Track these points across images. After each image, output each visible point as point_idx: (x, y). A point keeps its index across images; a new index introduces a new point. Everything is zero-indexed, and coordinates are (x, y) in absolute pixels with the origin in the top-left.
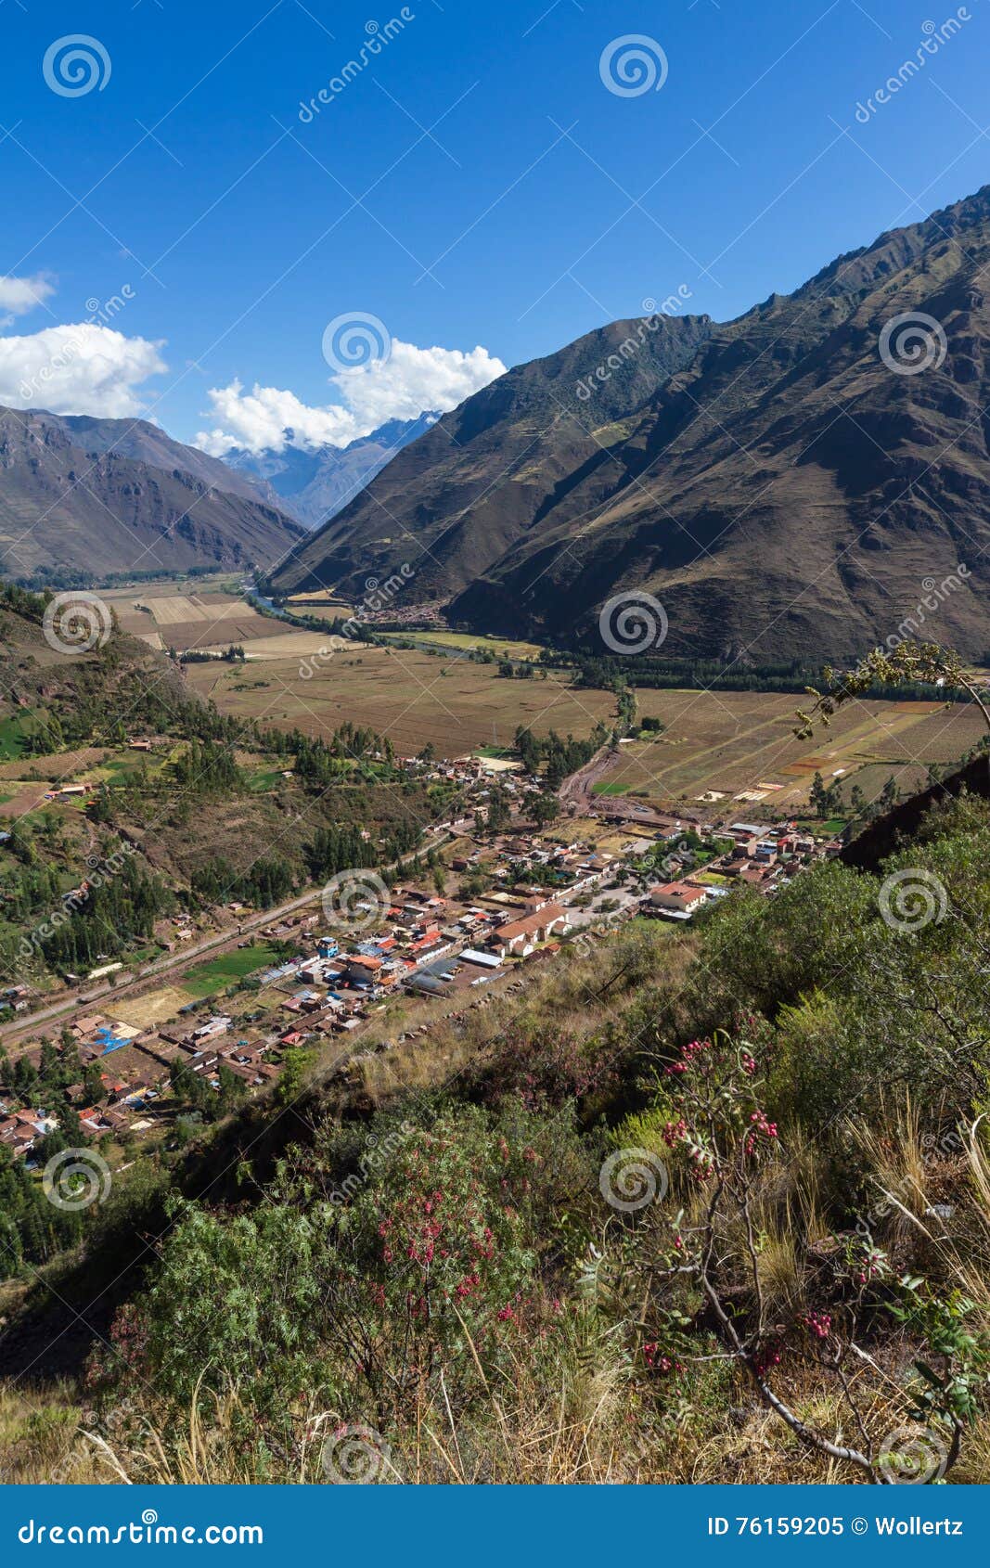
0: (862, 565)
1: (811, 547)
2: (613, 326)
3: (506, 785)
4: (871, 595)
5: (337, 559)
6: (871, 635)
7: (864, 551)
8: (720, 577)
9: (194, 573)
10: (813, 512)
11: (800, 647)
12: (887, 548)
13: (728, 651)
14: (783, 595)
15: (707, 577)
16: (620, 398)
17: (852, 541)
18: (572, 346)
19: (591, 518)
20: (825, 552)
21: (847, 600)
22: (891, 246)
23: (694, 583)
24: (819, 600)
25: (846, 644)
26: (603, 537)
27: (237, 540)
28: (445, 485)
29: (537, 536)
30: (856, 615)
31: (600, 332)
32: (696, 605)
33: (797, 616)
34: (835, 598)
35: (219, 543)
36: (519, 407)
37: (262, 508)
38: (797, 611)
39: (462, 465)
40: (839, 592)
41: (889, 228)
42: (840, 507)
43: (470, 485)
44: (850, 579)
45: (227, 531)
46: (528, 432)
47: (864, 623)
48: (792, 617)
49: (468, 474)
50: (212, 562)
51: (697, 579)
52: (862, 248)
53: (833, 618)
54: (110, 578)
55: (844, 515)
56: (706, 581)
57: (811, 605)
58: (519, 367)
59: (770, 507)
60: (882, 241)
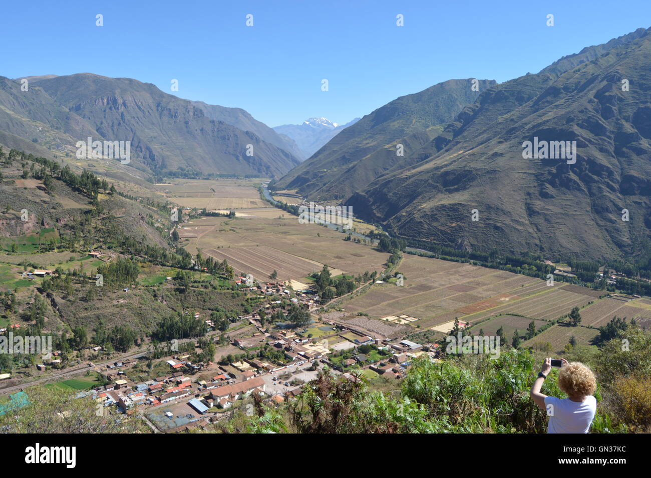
0: (538, 204)
1: (512, 192)
2: (448, 82)
3: (293, 299)
4: (541, 221)
5: (303, 176)
6: (537, 242)
7: (540, 198)
8: (463, 203)
9: (247, 177)
10: (517, 175)
11: (498, 243)
12: (554, 198)
13: (460, 241)
14: (493, 216)
15: (457, 202)
16: (446, 115)
17: (535, 191)
18: (428, 89)
19: (414, 168)
20: (520, 197)
21: (527, 222)
22: (588, 54)
23: (450, 204)
24: (512, 220)
25: (522, 245)
26: (415, 178)
27: (269, 164)
28: (357, 147)
29: (388, 174)
30: (531, 230)
31: (441, 84)
32: (449, 216)
33: (499, 227)
34: (520, 220)
35: (261, 165)
36: (399, 115)
37: (283, 151)
38: (499, 225)
39: (366, 139)
40: (524, 218)
41: (588, 46)
42: (531, 174)
43: (368, 148)
44: (531, 212)
45: (265, 159)
46: (399, 127)
47: (535, 235)
48: (496, 228)
49: (368, 143)
50: (255, 173)
51: (452, 202)
52: (574, 54)
53: (518, 230)
54: (209, 175)
55: (533, 178)
56: (455, 204)
57: (507, 222)
58: (401, 97)
59: (495, 171)
60: (585, 50)
